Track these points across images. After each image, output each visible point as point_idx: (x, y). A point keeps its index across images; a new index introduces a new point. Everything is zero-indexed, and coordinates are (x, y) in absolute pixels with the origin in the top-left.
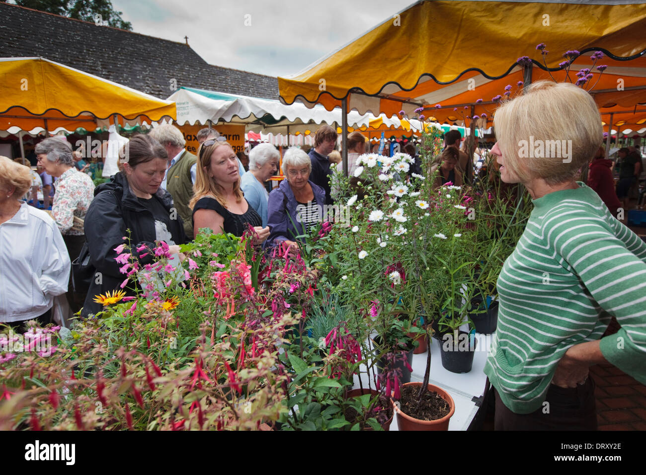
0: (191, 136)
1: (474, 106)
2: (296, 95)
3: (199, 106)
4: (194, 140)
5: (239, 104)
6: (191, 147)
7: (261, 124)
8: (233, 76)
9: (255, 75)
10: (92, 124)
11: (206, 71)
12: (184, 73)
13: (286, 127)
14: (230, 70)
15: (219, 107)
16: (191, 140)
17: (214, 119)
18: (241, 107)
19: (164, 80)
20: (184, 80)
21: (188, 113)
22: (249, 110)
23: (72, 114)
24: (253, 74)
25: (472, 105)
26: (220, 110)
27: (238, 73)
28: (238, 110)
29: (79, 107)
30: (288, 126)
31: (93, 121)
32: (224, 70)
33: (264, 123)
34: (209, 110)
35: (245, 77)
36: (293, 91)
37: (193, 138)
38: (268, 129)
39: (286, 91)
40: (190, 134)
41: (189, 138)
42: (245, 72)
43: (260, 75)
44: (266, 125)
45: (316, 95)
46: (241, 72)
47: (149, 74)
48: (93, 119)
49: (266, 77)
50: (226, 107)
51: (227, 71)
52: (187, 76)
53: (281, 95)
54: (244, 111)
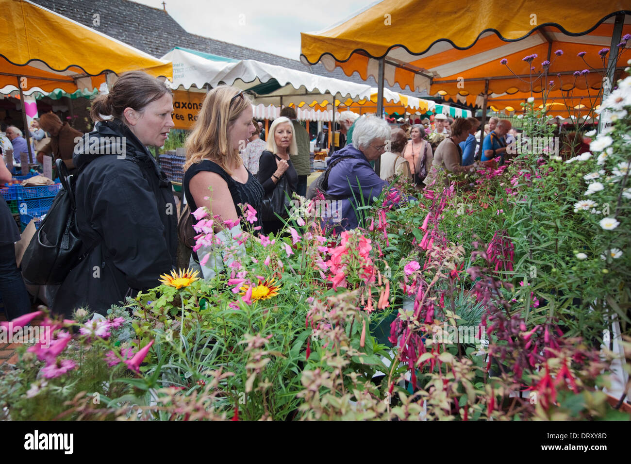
0: (179, 103)
1: (489, 80)
2: (322, 53)
3: (195, 67)
4: (182, 108)
5: (244, 66)
6: (179, 115)
7: (252, 94)
8: (213, 46)
9: (236, 46)
10: (72, 85)
11: (185, 39)
12: (162, 40)
13: (279, 98)
14: (210, 40)
15: (221, 70)
16: (179, 107)
17: (214, 83)
18: (246, 70)
19: (142, 46)
20: (162, 47)
21: (183, 76)
22: (255, 74)
23: (59, 67)
24: (233, 45)
25: (486, 80)
26: (221, 73)
27: (218, 43)
28: (242, 73)
29: (67, 60)
30: (281, 97)
31: (73, 82)
32: (204, 40)
33: (256, 93)
34: (208, 72)
35: (226, 48)
36: (319, 48)
37: (181, 105)
38: (259, 99)
39: (310, 48)
40: (178, 101)
41: (177, 105)
42: (226, 43)
43: (240, 47)
44: (257, 95)
45: (347, 52)
46: (221, 42)
47: (125, 39)
48: (73, 80)
49: (247, 49)
50: (229, 69)
51: (207, 41)
52: (166, 44)
53: (304, 53)
54: (249, 73)
